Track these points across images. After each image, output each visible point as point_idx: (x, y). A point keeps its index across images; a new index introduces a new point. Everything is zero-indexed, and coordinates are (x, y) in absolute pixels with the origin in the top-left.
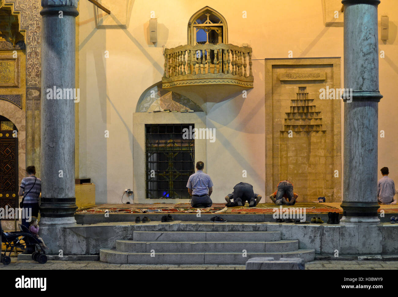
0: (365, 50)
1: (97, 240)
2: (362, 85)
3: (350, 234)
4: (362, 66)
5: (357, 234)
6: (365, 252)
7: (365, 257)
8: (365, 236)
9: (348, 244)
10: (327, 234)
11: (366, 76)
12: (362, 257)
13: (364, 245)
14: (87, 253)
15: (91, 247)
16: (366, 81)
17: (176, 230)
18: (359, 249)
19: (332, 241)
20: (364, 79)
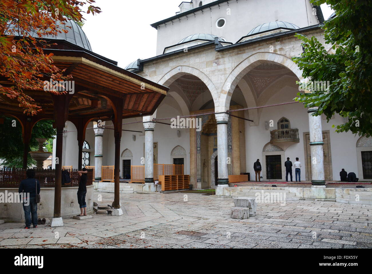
0: (315, 128)
1: (233, 192)
2: (315, 140)
3: (313, 191)
4: (314, 133)
5: (316, 191)
6: (319, 198)
7: (318, 200)
8: (319, 192)
9: (312, 195)
10: (305, 191)
11: (316, 137)
12: (317, 200)
13: (318, 195)
14: (230, 196)
15: (231, 194)
16: (316, 138)
17: (256, 189)
18: (317, 197)
19: (307, 194)
20: (315, 138)
